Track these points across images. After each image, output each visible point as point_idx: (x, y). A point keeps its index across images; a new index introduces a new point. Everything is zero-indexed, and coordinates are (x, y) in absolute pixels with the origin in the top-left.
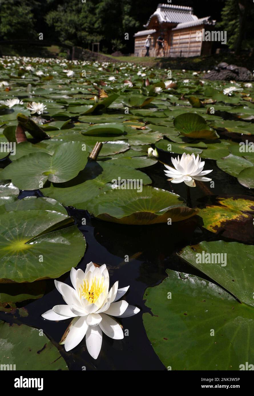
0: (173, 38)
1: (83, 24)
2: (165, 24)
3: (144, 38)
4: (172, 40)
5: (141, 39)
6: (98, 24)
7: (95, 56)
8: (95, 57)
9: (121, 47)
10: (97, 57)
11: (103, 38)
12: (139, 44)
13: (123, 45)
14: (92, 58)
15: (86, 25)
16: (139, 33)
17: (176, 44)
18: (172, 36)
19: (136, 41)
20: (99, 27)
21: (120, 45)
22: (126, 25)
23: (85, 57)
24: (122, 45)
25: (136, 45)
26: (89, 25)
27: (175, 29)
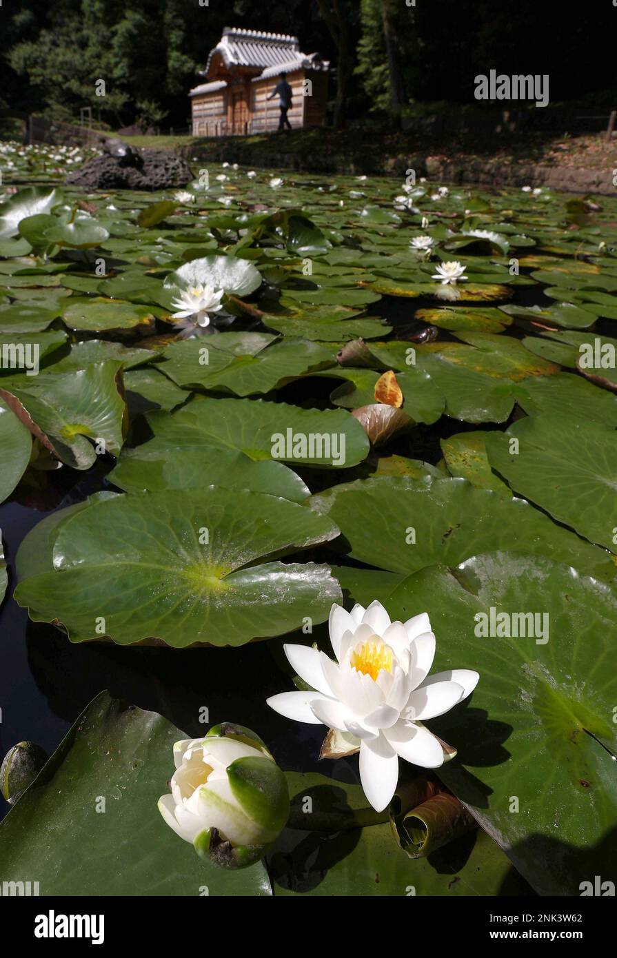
0: (255, 99)
1: (93, 71)
2: (238, 68)
3: (208, 97)
4: (254, 102)
5: (201, 101)
6: (122, 69)
7: (81, 135)
8: (81, 137)
9: (158, 117)
10: (85, 137)
11: (129, 98)
12: (200, 110)
13: (163, 113)
14: (75, 139)
15: (100, 73)
16: (200, 89)
17: (262, 110)
18: (254, 94)
19: (195, 104)
20: (123, 76)
21: (156, 114)
22: (175, 69)
23: (57, 138)
24: (160, 113)
25: (195, 114)
26: (105, 72)
27: (258, 79)
